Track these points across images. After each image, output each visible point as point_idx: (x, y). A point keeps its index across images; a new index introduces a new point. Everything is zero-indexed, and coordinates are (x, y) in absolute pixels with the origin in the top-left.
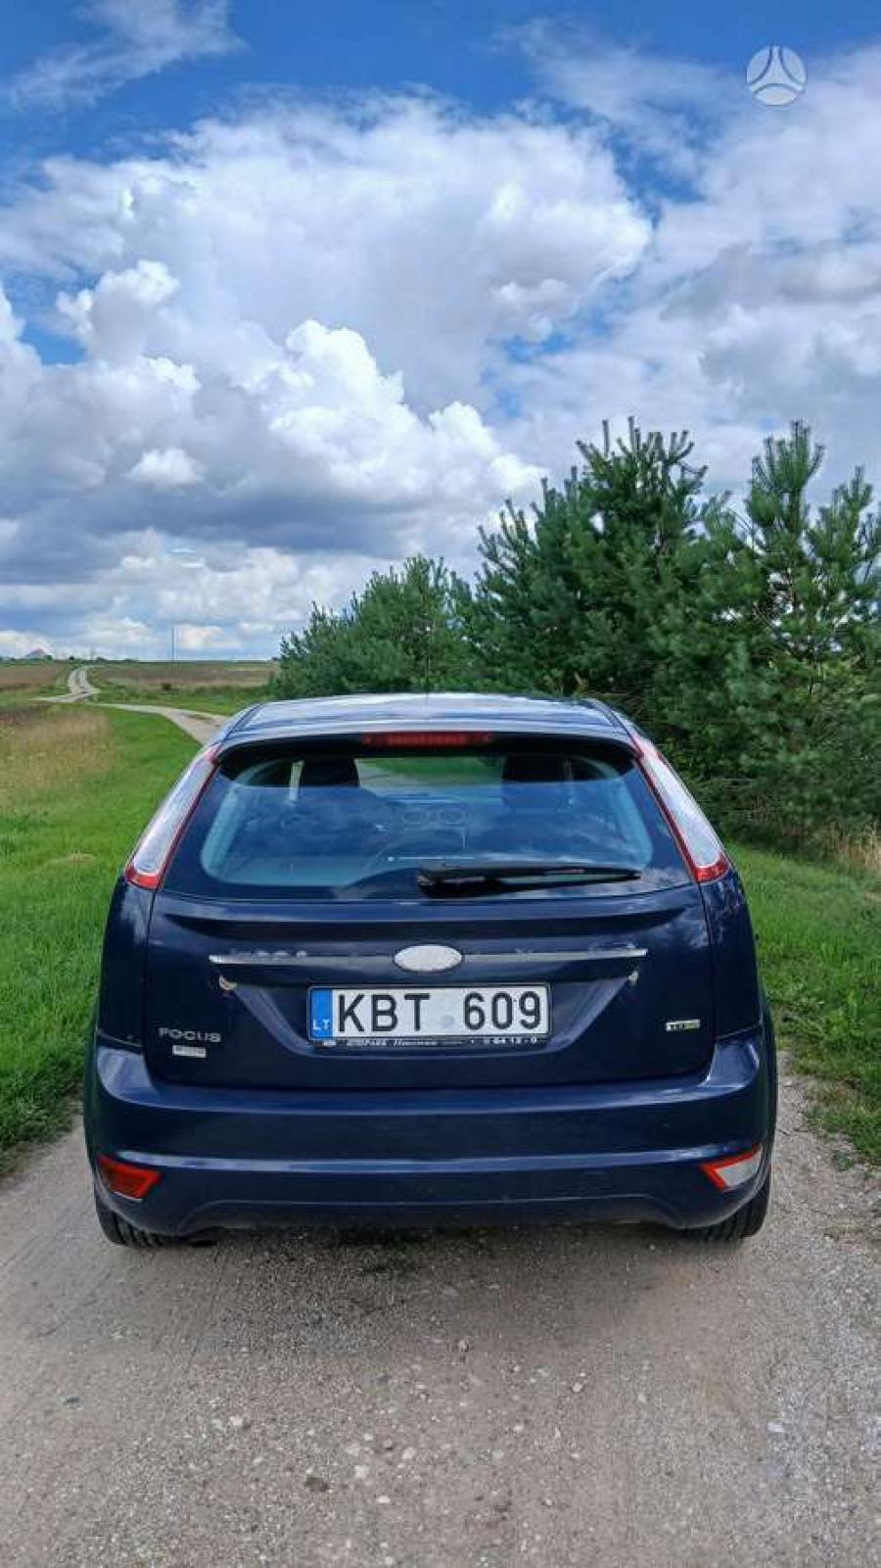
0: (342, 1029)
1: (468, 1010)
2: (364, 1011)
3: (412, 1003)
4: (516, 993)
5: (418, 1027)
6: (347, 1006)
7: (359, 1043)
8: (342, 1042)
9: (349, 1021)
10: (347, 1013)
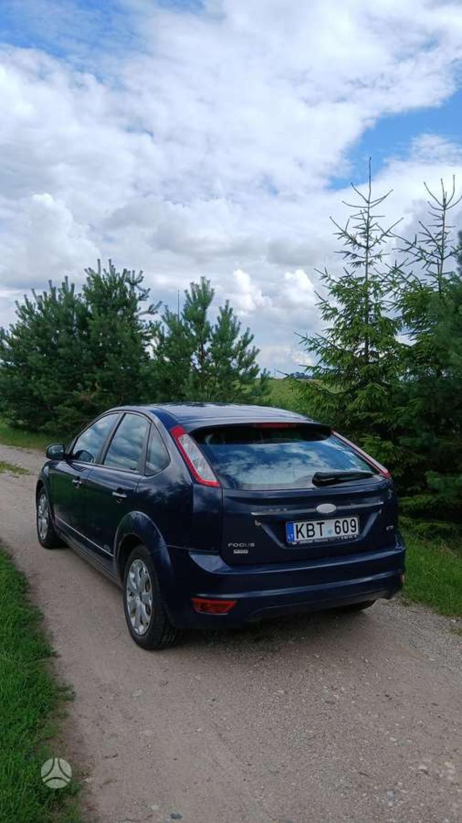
0: (297, 537)
1: (336, 527)
2: (304, 530)
3: (319, 526)
4: (349, 520)
5: (321, 535)
6: (298, 529)
7: (304, 542)
8: (298, 543)
9: (300, 534)
10: (299, 531)
